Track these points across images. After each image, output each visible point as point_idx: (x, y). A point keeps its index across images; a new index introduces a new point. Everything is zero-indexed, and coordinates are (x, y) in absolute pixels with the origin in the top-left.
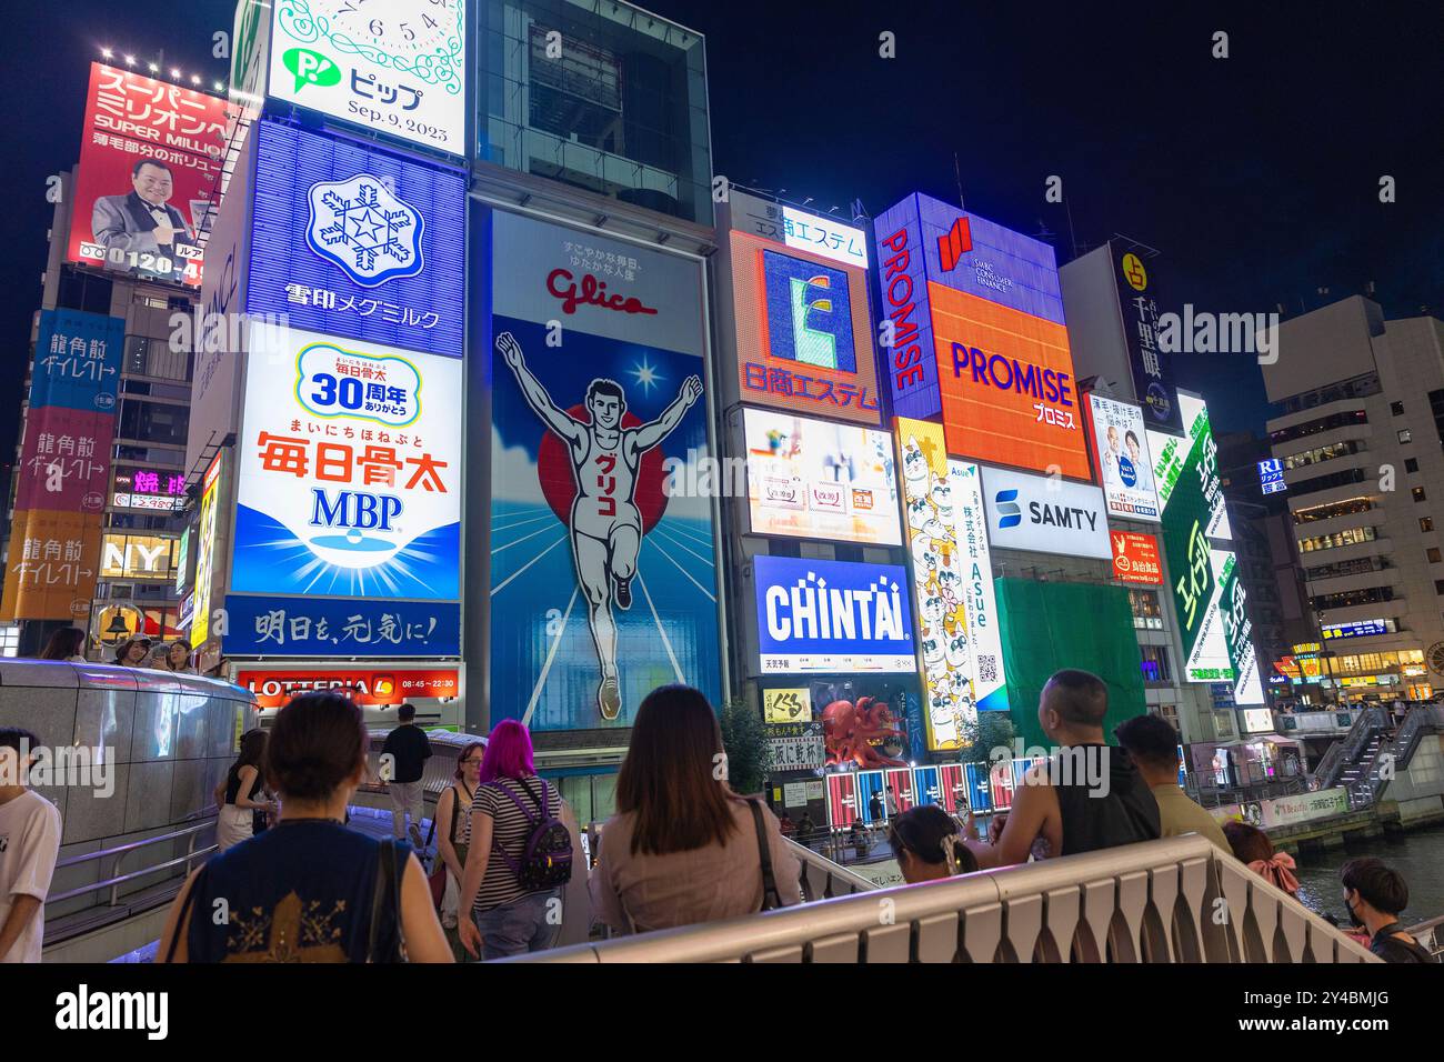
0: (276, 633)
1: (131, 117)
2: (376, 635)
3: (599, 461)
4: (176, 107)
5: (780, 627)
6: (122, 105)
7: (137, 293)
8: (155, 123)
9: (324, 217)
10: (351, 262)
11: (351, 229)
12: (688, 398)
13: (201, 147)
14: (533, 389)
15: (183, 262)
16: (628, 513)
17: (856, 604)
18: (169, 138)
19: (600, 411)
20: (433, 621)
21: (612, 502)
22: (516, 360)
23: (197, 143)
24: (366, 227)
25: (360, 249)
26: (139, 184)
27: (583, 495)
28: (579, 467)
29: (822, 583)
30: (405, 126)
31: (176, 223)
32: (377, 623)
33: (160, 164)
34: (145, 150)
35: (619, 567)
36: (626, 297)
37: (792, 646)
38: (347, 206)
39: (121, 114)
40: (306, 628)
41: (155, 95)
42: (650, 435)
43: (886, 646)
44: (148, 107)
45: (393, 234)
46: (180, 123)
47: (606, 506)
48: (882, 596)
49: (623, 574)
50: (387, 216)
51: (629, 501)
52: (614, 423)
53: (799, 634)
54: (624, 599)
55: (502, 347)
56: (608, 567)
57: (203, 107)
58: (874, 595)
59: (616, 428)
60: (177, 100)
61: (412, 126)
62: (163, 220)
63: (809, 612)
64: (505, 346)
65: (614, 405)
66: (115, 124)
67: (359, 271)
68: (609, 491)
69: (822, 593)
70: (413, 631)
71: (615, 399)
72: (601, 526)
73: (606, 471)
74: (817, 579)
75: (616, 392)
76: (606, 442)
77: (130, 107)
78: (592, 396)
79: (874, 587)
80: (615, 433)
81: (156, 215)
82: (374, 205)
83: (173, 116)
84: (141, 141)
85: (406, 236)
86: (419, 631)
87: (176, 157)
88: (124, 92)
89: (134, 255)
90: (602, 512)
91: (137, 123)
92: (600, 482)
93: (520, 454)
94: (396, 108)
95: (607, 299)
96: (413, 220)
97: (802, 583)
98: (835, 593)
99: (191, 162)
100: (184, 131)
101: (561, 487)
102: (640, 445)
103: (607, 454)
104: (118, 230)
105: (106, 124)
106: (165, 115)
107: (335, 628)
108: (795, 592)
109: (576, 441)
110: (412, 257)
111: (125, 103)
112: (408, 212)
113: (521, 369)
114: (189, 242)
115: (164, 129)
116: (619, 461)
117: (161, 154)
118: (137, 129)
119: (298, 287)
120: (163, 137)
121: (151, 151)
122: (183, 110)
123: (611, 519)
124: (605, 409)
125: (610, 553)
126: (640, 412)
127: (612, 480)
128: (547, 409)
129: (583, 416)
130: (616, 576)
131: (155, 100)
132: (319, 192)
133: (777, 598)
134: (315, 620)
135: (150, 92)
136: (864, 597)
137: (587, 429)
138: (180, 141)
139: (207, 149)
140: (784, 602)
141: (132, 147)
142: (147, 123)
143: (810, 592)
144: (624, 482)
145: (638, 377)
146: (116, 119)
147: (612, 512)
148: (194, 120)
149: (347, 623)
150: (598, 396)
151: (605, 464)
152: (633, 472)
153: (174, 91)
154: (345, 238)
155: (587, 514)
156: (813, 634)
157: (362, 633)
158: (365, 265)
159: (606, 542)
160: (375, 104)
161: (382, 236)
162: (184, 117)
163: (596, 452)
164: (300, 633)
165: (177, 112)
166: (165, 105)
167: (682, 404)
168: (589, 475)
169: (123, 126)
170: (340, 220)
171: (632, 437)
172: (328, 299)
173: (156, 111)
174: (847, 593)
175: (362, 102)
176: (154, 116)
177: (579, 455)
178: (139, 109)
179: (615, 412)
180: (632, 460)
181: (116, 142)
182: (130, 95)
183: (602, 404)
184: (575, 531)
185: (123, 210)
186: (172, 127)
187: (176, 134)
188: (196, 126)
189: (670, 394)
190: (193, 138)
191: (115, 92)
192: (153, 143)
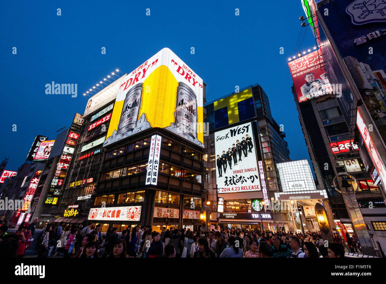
1: (299, 68)
4: (307, 59)
6: (296, 67)
7: (317, 101)
8: (304, 65)
13: (317, 63)
18: (309, 66)
23: (315, 63)
31: (319, 82)
39: (297, 68)
41: (301, 61)
44: (301, 64)
46: (309, 62)
57: (313, 55)
60: (307, 58)
66: (296, 71)
77: (298, 66)
83: (307, 61)
84: (303, 71)
87: (312, 69)
88: (295, 64)
91: (300, 68)
99: (316, 67)
100: (311, 63)
104: (306, 91)
105: (295, 72)
106: (305, 62)
111: (297, 66)
115: (307, 65)
117: (308, 71)
118: (301, 69)
120: (307, 67)
121: (306, 71)
122: (309, 59)
131: (302, 61)
135: (300, 60)
138: (311, 65)
141: (302, 73)
142: (303, 66)
146: (296, 70)
148: (312, 59)
153: (305, 57)
162: (310, 60)
165: (308, 60)
166: (305, 60)
169: (298, 70)
173: (303, 63)
176: (303, 64)
178: (300, 65)
181: (298, 74)
182: (297, 64)
185: (306, 87)
186: (308, 63)
187: (310, 64)
188: (314, 59)
190: (314, 63)
191: (294, 65)
192: (306, 70)
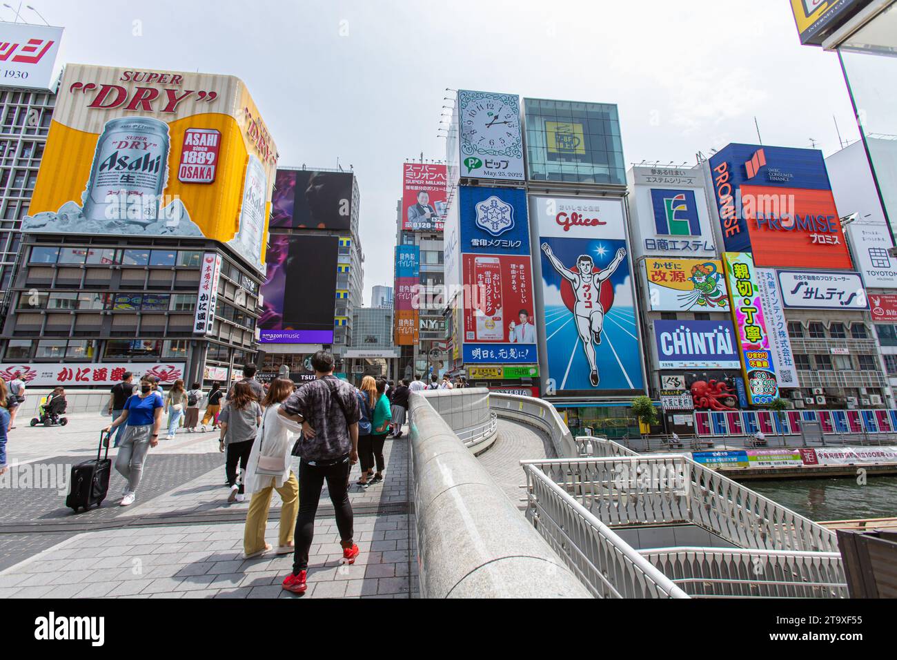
0: (478, 355)
1: (415, 178)
2: (509, 356)
3: (584, 287)
4: (428, 171)
5: (668, 349)
7: (422, 236)
8: (422, 178)
9: (481, 214)
10: (491, 228)
11: (490, 217)
12: (619, 257)
14: (556, 263)
15: (434, 223)
16: (597, 307)
17: (706, 339)
19: (583, 268)
20: (527, 351)
21: (590, 303)
22: (549, 252)
23: (435, 182)
24: (495, 214)
25: (493, 223)
26: (419, 200)
27: (578, 301)
28: (576, 290)
29: (688, 330)
30: (507, 175)
31: (431, 211)
32: (509, 352)
33: (425, 192)
34: (421, 188)
35: (595, 328)
36: (591, 219)
37: (674, 357)
38: (488, 209)
39: (413, 178)
40: (487, 353)
42: (604, 275)
43: (724, 357)
45: (503, 215)
46: (430, 176)
47: (588, 304)
48: (720, 336)
49: (597, 331)
50: (501, 209)
51: (597, 302)
52: (589, 272)
53: (677, 352)
54: (598, 340)
55: (544, 249)
56: (590, 328)
58: (716, 334)
59: (590, 273)
60: (428, 168)
61: (510, 174)
62: (427, 210)
63: (682, 343)
64: (545, 248)
65: (588, 265)
66: (411, 182)
67: (493, 231)
68: (589, 299)
69: (688, 335)
70: (521, 354)
71: (589, 262)
72: (587, 312)
73: (587, 291)
74: (685, 328)
75: (588, 259)
76: (586, 279)
77: (415, 175)
78: (580, 262)
79: (715, 331)
80: (590, 276)
81: (425, 209)
82: (496, 206)
83: (427, 174)
84: (419, 185)
85: (507, 215)
86: (523, 354)
87: (429, 188)
89: (420, 224)
90: (586, 307)
91: (417, 179)
92: (585, 295)
93: (553, 287)
94: (501, 170)
95: (583, 222)
96: (510, 209)
97: (678, 331)
98: (695, 335)
101: (570, 299)
102: (600, 279)
103: (587, 284)
104: (415, 216)
105: (408, 182)
107: (496, 354)
108: (675, 335)
109: (574, 281)
110: (510, 222)
111: (413, 174)
112: (508, 206)
113: (551, 256)
114: (436, 216)
115: (425, 179)
116: (592, 286)
117: (425, 188)
118: (417, 182)
119: (475, 240)
122: (430, 172)
123: (590, 309)
124: (585, 267)
125: (591, 322)
126: (600, 266)
127: (590, 294)
128: (562, 270)
129: (576, 270)
130: (594, 331)
131: (421, 170)
132: (478, 206)
133: (666, 338)
134: (490, 351)
136: (710, 336)
137: (578, 275)
138: (430, 182)
139: (438, 183)
140: (669, 339)
141: (416, 188)
142: (420, 179)
143: (682, 335)
144: (595, 295)
145: (597, 252)
146: (411, 180)
147: (591, 307)
148: (433, 174)
149: (499, 352)
150: (582, 262)
151: (587, 288)
152: (598, 290)
154: (488, 220)
155: (580, 308)
156: (684, 352)
157: (504, 355)
158: (495, 228)
159: (589, 318)
160: (493, 170)
161: (500, 217)
163: (583, 284)
164: (485, 355)
166: (424, 171)
167: (617, 261)
168: (580, 293)
169: (413, 182)
170: (486, 214)
171: (597, 276)
172: (484, 242)
173: (422, 174)
174: (701, 334)
175: (490, 170)
176: (422, 176)
177: (576, 286)
178: (417, 175)
179: (589, 267)
180: (597, 285)
181: (412, 188)
182: (414, 171)
183: (583, 265)
184: (576, 315)
185: (416, 210)
187: (428, 180)
188: (433, 176)
189: (612, 257)
190: (433, 180)
191: (410, 171)
192: (422, 185)
